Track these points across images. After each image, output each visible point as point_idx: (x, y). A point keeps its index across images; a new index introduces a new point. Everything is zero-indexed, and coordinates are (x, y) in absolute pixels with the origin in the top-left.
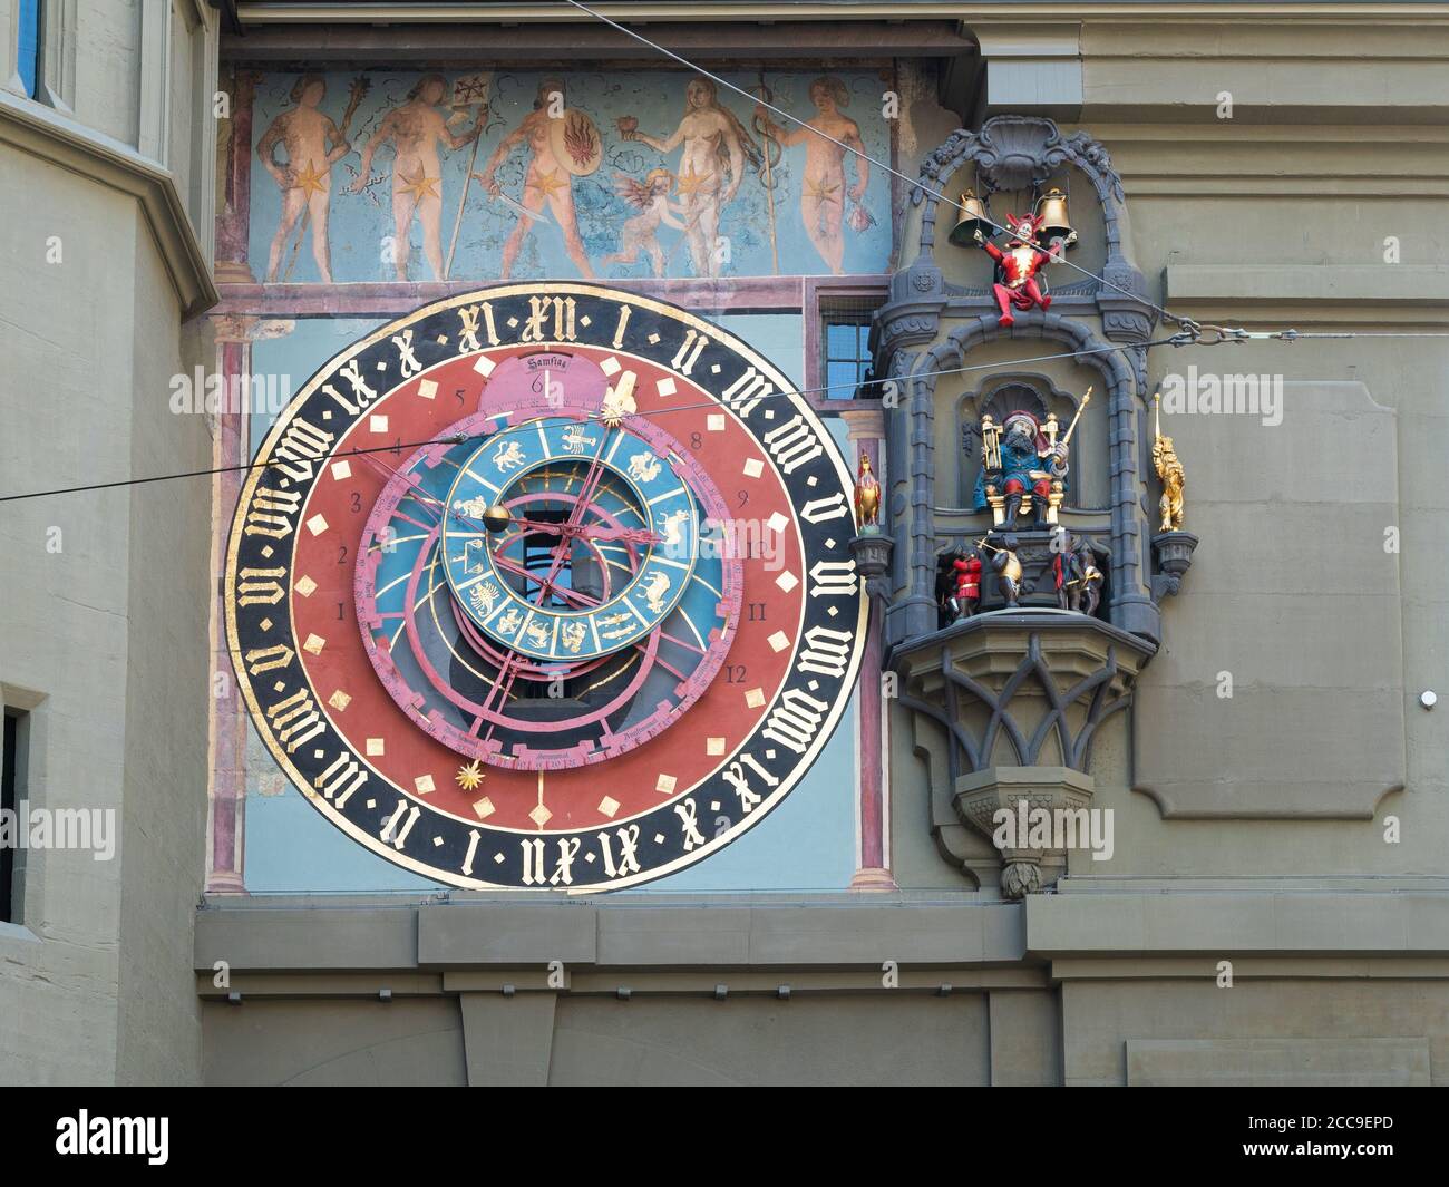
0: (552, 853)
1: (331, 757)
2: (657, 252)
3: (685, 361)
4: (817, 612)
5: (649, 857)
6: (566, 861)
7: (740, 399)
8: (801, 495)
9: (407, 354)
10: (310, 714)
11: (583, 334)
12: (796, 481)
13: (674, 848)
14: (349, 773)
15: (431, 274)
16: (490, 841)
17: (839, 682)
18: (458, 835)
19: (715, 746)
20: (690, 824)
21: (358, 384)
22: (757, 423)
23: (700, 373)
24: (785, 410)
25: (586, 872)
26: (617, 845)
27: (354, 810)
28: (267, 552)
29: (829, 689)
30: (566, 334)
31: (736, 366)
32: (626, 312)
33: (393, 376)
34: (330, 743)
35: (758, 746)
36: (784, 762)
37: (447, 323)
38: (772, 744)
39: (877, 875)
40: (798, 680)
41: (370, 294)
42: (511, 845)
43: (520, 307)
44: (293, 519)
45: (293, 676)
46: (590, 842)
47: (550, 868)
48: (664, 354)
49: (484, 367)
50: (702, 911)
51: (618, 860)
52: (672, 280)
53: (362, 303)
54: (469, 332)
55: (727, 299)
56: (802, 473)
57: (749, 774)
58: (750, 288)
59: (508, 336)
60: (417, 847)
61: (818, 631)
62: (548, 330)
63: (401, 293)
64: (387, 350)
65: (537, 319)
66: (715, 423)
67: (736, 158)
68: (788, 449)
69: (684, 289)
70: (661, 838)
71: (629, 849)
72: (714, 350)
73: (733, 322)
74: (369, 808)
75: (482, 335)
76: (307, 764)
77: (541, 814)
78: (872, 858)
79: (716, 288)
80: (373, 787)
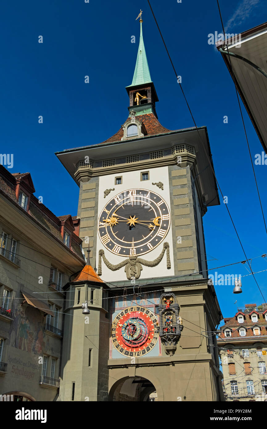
0: (135, 354)
1: (119, 346)
2: (142, 303)
3: (145, 312)
4: (155, 332)
5: (143, 353)
6: (136, 354)
7: (149, 315)
8: (154, 322)
9: (124, 313)
10: (117, 342)
11: (137, 310)
12: (153, 321)
13: (145, 353)
14: (120, 348)
15: (126, 306)
16: (131, 353)
17: (157, 338)
18: (128, 352)
19: (148, 344)
20: (146, 351)
21: (121, 315)
22: (150, 317)
23: (146, 313)
24: (152, 315)
25: (138, 355)
26: (140, 353)
27: (120, 351)
28: (114, 329)
29: (156, 338)
30: (136, 310)
31: (149, 312)
32: (140, 308)
33: (123, 315)
34: (119, 345)
35: (151, 344)
36: (153, 345)
37: (127, 310)
38: (152, 343)
39: (160, 354)
40: (154, 338)
41: (121, 308)
42: (132, 353)
43: (132, 308)
44: (116, 327)
45: (116, 340)
46: (138, 353)
47: (135, 355)
48: (143, 311)
49: (130, 313)
50: (146, 359)
51: (141, 354)
52: (144, 305)
53: (121, 309)
54: (129, 310)
55: (148, 306)
56: (154, 320)
57: (150, 346)
58: (150, 305)
59: (132, 311)
60: (125, 354)
61: (155, 334)
62: (135, 310)
63: (124, 308)
64: (123, 312)
65: (134, 309)
66: (147, 317)
67: (148, 295)
68: (152, 319)
69: (145, 306)
70: (144, 352)
71: (141, 353)
72: (147, 311)
73: (148, 308)
74: (121, 351)
75: (130, 311)
76: (117, 347)
77: (135, 350)
78: (160, 353)
79: (147, 306)
80: (122, 349)
